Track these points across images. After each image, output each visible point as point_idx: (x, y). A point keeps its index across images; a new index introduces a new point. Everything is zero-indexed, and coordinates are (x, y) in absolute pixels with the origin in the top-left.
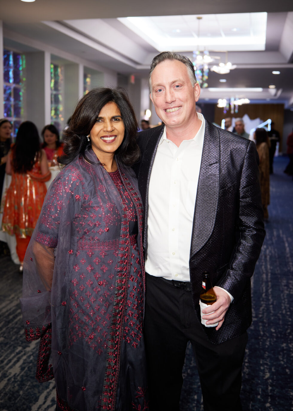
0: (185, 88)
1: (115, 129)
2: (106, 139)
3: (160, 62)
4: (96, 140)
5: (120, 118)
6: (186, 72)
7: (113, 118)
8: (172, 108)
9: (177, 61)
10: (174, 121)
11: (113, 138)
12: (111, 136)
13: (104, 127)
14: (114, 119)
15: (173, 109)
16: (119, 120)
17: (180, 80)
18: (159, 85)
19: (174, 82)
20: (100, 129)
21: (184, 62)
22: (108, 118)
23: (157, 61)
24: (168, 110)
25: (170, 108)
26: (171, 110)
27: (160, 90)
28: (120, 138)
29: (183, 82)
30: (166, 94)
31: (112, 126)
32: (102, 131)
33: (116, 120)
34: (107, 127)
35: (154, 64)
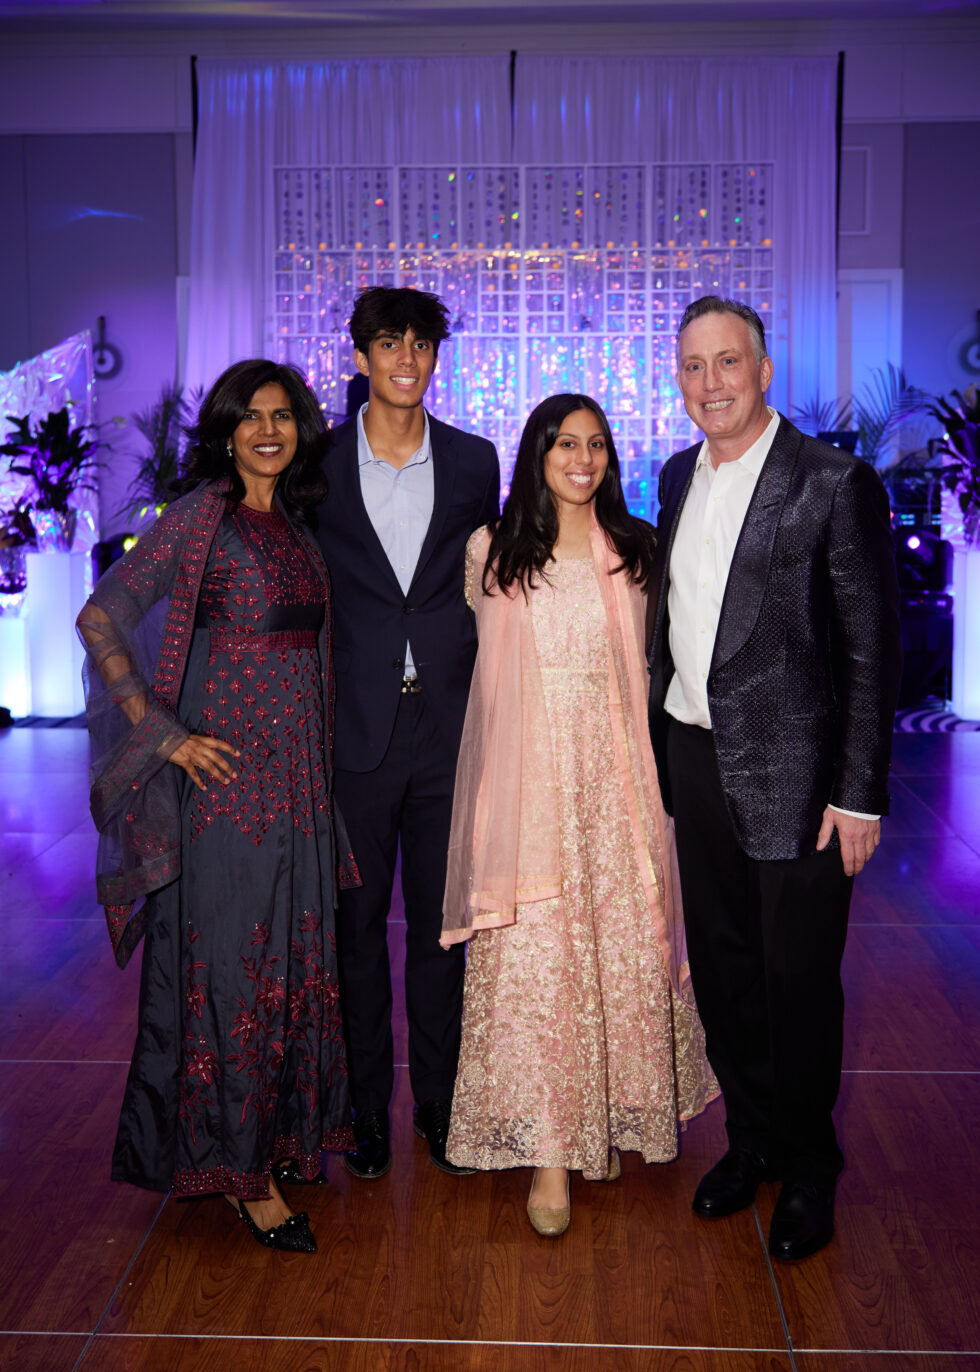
0: (744, 363)
1: (280, 432)
2: (262, 449)
3: (699, 314)
4: (245, 451)
5: (289, 413)
6: (746, 335)
7: (277, 411)
8: (715, 402)
9: (732, 315)
10: (718, 426)
11: (275, 449)
12: (272, 445)
13: (260, 429)
14: (277, 415)
15: (718, 403)
16: (288, 417)
17: (733, 351)
18: (693, 357)
19: (722, 353)
20: (252, 432)
21: (745, 317)
22: (269, 411)
23: (693, 313)
24: (708, 405)
25: (711, 402)
26: (713, 406)
27: (696, 368)
28: (290, 450)
29: (740, 354)
30: (705, 376)
31: (274, 427)
32: (256, 436)
33: (283, 416)
34: (265, 429)
35: (687, 317)
